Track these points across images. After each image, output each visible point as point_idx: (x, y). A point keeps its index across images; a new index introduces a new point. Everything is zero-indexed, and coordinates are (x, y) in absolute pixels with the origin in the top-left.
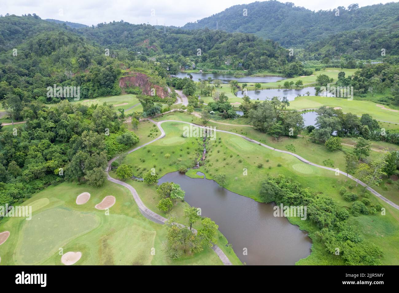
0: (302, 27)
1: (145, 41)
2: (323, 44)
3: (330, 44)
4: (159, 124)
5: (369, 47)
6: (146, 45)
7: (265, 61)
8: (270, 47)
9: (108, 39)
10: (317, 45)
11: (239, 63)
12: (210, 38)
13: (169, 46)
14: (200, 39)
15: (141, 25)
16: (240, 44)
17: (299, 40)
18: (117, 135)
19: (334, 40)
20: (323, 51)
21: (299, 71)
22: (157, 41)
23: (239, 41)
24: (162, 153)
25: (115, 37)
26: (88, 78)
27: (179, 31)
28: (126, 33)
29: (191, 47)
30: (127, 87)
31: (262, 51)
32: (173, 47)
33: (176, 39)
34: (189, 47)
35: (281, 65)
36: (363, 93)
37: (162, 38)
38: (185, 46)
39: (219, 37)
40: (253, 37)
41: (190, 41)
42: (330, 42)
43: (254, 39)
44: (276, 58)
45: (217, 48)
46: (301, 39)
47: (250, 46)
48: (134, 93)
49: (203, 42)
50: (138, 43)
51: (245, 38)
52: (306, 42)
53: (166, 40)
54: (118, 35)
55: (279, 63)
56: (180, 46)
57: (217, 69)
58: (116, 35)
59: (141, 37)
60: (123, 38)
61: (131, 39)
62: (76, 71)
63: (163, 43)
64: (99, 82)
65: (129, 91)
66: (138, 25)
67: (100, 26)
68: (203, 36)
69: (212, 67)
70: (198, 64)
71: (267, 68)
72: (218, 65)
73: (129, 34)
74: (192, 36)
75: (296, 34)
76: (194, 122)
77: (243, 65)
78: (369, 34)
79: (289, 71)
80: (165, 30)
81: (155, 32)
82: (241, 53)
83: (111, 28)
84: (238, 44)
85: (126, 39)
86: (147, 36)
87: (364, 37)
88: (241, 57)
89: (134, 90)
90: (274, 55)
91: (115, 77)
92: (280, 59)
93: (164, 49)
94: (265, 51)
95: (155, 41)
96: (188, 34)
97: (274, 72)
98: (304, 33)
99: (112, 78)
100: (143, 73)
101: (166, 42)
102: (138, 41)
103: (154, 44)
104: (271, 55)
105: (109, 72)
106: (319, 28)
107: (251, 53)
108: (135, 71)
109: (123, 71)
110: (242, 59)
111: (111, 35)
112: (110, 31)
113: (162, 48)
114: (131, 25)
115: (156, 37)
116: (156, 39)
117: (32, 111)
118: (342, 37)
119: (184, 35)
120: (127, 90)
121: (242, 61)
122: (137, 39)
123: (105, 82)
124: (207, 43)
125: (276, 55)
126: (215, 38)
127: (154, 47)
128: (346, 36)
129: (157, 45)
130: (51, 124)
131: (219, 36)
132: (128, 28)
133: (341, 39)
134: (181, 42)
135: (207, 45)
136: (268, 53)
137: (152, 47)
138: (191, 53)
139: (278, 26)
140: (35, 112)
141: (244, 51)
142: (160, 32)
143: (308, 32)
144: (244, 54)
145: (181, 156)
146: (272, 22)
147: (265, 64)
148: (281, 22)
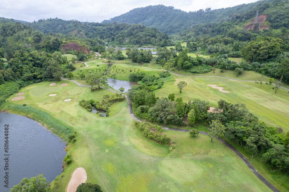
0: (179, 22)
1: (74, 31)
4: (85, 63)
5: (211, 32)
6: (75, 34)
7: (149, 40)
8: (153, 32)
9: (48, 30)
11: (134, 41)
12: (118, 28)
13: (91, 34)
14: (111, 28)
15: (71, 21)
16: (135, 31)
18: (65, 65)
19: (194, 29)
21: (169, 44)
22: (82, 31)
24: (87, 71)
25: (52, 29)
26: (43, 46)
27: (97, 24)
28: (60, 26)
29: (105, 34)
30: (67, 50)
31: (148, 34)
32: (93, 34)
33: (95, 30)
34: (104, 33)
36: (194, 50)
37: (86, 29)
38: (101, 33)
39: (123, 27)
41: (104, 30)
42: (192, 30)
44: (156, 38)
45: (121, 33)
46: (178, 29)
47: (141, 32)
48: (71, 53)
49: (113, 31)
50: (70, 33)
52: (181, 31)
53: (88, 30)
54: (54, 28)
55: (158, 41)
56: (98, 34)
57: (120, 45)
58: (53, 28)
59: (71, 28)
60: (59, 29)
61: (65, 30)
62: (33, 44)
63: (86, 32)
64: (50, 47)
65: (68, 52)
66: (69, 21)
67: (40, 21)
68: (113, 27)
69: (118, 43)
70: (109, 43)
71: (150, 43)
72: (121, 42)
73: (63, 26)
74: (106, 27)
75: (175, 26)
76: (103, 62)
77: (136, 42)
78: (213, 25)
79: (162, 44)
80: (88, 24)
81: (81, 25)
83: (49, 23)
85: (61, 30)
86: (75, 27)
88: (135, 37)
89: (71, 52)
90: (155, 36)
91: (60, 44)
92: (158, 38)
93: (88, 35)
94: (150, 34)
95: (81, 31)
96: (104, 26)
97: (154, 45)
98: (180, 26)
99: (58, 44)
100: (75, 43)
101: (89, 31)
102: (70, 31)
103: (81, 33)
104: (154, 36)
105: (55, 41)
106: (189, 22)
107: (141, 35)
108: (71, 42)
109: (64, 42)
110: (136, 38)
111: (49, 28)
112: (49, 25)
113: (86, 35)
114: (64, 21)
115: (82, 28)
116: (82, 29)
117: (21, 54)
118: (198, 26)
119: (101, 27)
120: (66, 52)
121: (136, 39)
122: (69, 30)
123: (54, 47)
124: (115, 31)
126: (121, 27)
127: (81, 35)
128: (201, 26)
129: (82, 33)
130: (31, 58)
132: (62, 23)
134: (98, 31)
136: (152, 35)
137: (79, 35)
138: (105, 37)
139: (164, 21)
140: (22, 54)
141: (137, 34)
142: (84, 25)
143: (182, 25)
144: (138, 36)
145: (96, 72)
146: (160, 19)
147: (149, 41)
148: (166, 19)
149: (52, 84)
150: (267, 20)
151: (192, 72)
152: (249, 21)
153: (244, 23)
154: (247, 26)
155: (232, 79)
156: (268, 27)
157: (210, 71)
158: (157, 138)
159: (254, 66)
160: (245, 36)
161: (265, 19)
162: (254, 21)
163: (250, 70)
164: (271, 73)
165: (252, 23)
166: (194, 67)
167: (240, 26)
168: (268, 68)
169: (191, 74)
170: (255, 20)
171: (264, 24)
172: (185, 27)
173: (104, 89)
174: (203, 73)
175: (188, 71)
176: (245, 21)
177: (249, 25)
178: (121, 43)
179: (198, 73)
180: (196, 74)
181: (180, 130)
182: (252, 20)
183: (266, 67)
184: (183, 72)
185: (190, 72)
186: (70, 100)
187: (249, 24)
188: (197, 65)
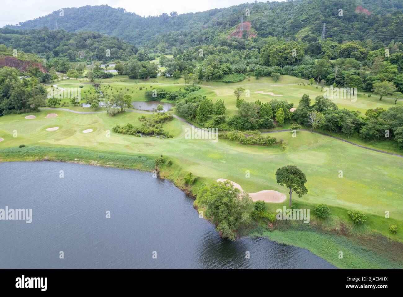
0: (137, 30)
2: (157, 42)
3: (163, 42)
4: (55, 86)
5: (190, 41)
10: (153, 43)
11: (93, 55)
12: (53, 37)
14: (41, 37)
16: (88, 41)
17: (136, 41)
19: (165, 38)
20: (159, 47)
21: (145, 58)
23: (86, 38)
29: (33, 46)
31: (110, 45)
35: (129, 56)
40: (99, 35)
42: (163, 40)
43: (100, 36)
46: (139, 40)
49: (46, 41)
51: (91, 36)
52: (144, 42)
71: (119, 58)
75: (133, 36)
76: (82, 82)
77: (97, 57)
78: (189, 33)
82: (93, 47)
84: (85, 40)
87: (186, 35)
88: (93, 50)
94: (113, 45)
98: (139, 35)
104: (120, 48)
107: (101, 47)
118: (170, 35)
121: (95, 53)
124: (50, 42)
125: (123, 48)
126: (58, 37)
128: (173, 34)
131: (62, 35)
133: (170, 37)
135: (51, 44)
136: (116, 46)
139: (115, 29)
143: (143, 34)
144: (95, 48)
145: (86, 95)
146: (108, 26)
147: (116, 54)
148: (116, 25)
149: (29, 117)
150: (252, 27)
151: (226, 82)
152: (234, 28)
153: (229, 30)
154: (233, 34)
155: (272, 84)
156: (255, 35)
157: (244, 80)
158: (261, 141)
159: (287, 70)
160: (239, 44)
161: (250, 26)
162: (239, 28)
163: (285, 74)
164: (306, 75)
165: (237, 30)
166: (226, 76)
167: (225, 33)
168: (303, 70)
169: (224, 84)
170: (241, 27)
171: (251, 31)
172: (148, 37)
173: (128, 112)
174: (238, 82)
175: (220, 81)
176: (229, 28)
177: (235, 33)
178: (73, 59)
179: (233, 82)
180: (231, 84)
181: (272, 132)
182: (237, 27)
183: (300, 70)
184: (214, 83)
185: (224, 82)
186: (91, 130)
187: (235, 31)
188: (228, 74)
